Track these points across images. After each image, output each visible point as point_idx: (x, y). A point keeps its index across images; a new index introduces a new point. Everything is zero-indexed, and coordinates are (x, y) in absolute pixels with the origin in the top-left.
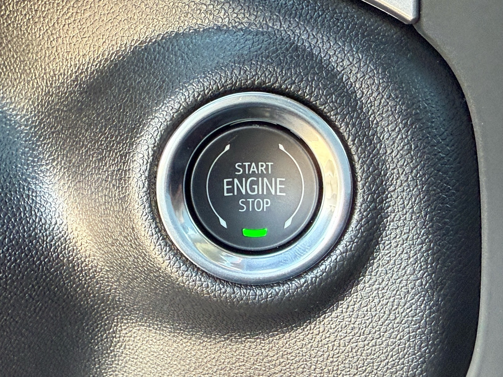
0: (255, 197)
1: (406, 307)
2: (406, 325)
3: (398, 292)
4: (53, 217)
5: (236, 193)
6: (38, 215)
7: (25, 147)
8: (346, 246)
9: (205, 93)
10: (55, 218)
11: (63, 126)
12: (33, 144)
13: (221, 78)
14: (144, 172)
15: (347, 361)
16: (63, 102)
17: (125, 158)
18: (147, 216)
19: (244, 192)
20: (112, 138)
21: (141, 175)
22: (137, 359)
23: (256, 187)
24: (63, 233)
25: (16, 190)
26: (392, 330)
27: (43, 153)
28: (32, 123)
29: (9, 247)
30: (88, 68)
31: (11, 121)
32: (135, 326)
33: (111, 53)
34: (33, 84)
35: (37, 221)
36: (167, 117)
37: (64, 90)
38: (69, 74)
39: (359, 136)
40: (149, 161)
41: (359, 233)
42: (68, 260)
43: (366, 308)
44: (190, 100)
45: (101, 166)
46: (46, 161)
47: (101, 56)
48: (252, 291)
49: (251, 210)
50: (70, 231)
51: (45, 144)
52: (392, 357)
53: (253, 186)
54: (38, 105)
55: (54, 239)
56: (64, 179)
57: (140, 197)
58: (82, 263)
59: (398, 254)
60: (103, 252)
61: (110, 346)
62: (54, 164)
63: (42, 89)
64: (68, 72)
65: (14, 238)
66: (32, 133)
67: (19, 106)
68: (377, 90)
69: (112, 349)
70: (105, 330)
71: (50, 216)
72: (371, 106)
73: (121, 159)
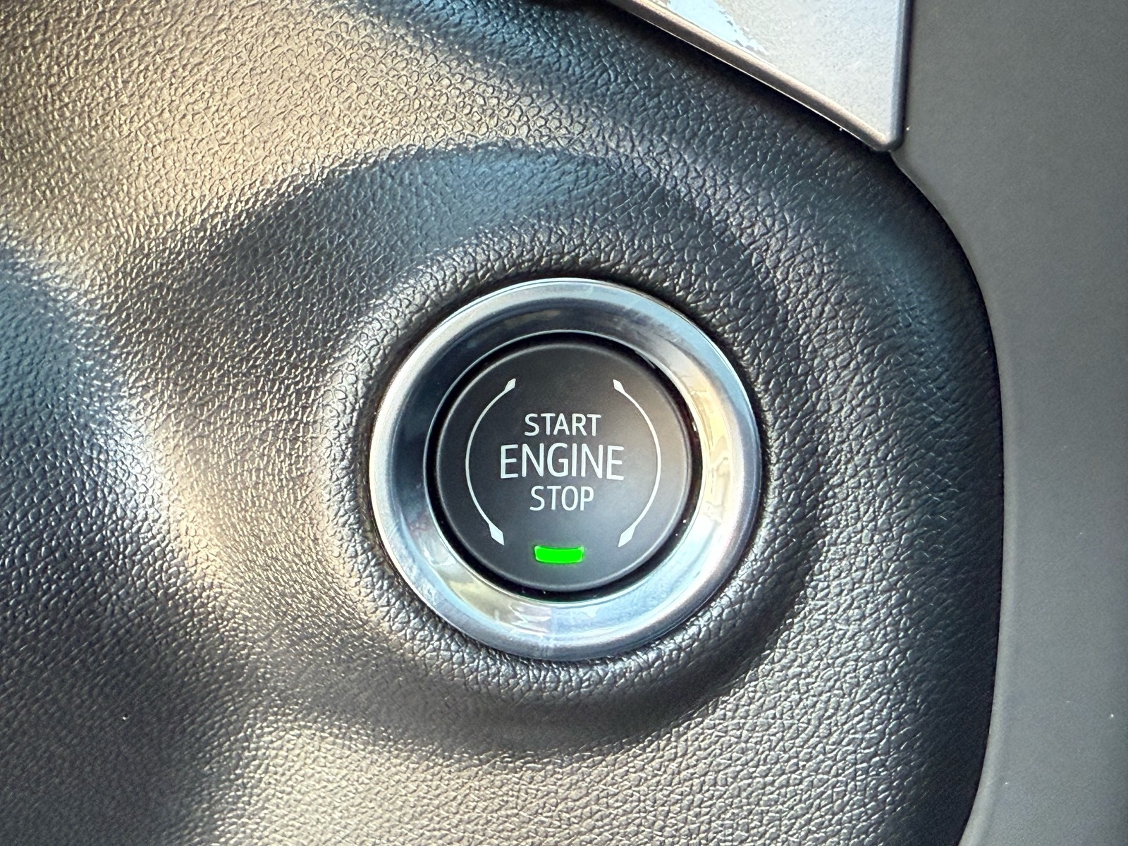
0: (563, 482)
1: (852, 712)
2: (851, 748)
3: (838, 684)
4: (141, 505)
5: (524, 474)
6: (109, 499)
7: (86, 358)
8: (742, 590)
9: (476, 276)
10: (145, 507)
11: (171, 321)
12: (103, 351)
13: (510, 248)
14: (345, 428)
15: (729, 815)
16: (173, 269)
17: (308, 397)
18: (346, 517)
19: (540, 471)
20: (280, 355)
21: (340, 434)
22: (289, 794)
23: (565, 461)
24: (159, 537)
25: (66, 448)
26: (821, 757)
27: (125, 373)
28: (103, 307)
29: (47, 564)
30: (228, 205)
31: (55, 301)
32: (292, 729)
33: (280, 179)
34: (108, 229)
35: (107, 512)
36: (398, 321)
37: (176, 246)
38: (188, 214)
39: (778, 374)
40: (357, 407)
41: (768, 564)
42: (165, 593)
43: (773, 711)
44: (447, 289)
45: (253, 409)
46: (130, 389)
47: (258, 183)
48: (550, 673)
49: (553, 507)
50: (172, 535)
51: (128, 354)
52: (819, 808)
53: (561, 460)
54: (116, 274)
55: (139, 549)
56: (167, 429)
57: (334, 478)
58: (195, 599)
59: (841, 609)
60: (241, 581)
61: (237, 766)
62: (147, 396)
63: (127, 242)
64: (185, 211)
65: (59, 544)
66: (102, 329)
67: (76, 273)
68: (817, 286)
69: (238, 771)
70: (228, 735)
71: (133, 503)
72: (805, 317)
73: (298, 399)
